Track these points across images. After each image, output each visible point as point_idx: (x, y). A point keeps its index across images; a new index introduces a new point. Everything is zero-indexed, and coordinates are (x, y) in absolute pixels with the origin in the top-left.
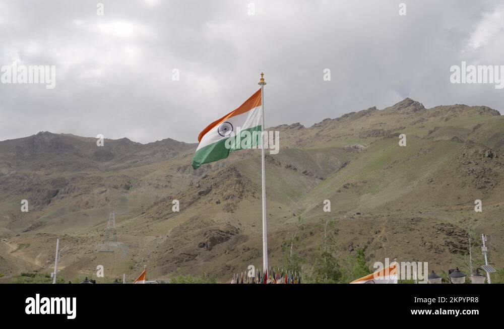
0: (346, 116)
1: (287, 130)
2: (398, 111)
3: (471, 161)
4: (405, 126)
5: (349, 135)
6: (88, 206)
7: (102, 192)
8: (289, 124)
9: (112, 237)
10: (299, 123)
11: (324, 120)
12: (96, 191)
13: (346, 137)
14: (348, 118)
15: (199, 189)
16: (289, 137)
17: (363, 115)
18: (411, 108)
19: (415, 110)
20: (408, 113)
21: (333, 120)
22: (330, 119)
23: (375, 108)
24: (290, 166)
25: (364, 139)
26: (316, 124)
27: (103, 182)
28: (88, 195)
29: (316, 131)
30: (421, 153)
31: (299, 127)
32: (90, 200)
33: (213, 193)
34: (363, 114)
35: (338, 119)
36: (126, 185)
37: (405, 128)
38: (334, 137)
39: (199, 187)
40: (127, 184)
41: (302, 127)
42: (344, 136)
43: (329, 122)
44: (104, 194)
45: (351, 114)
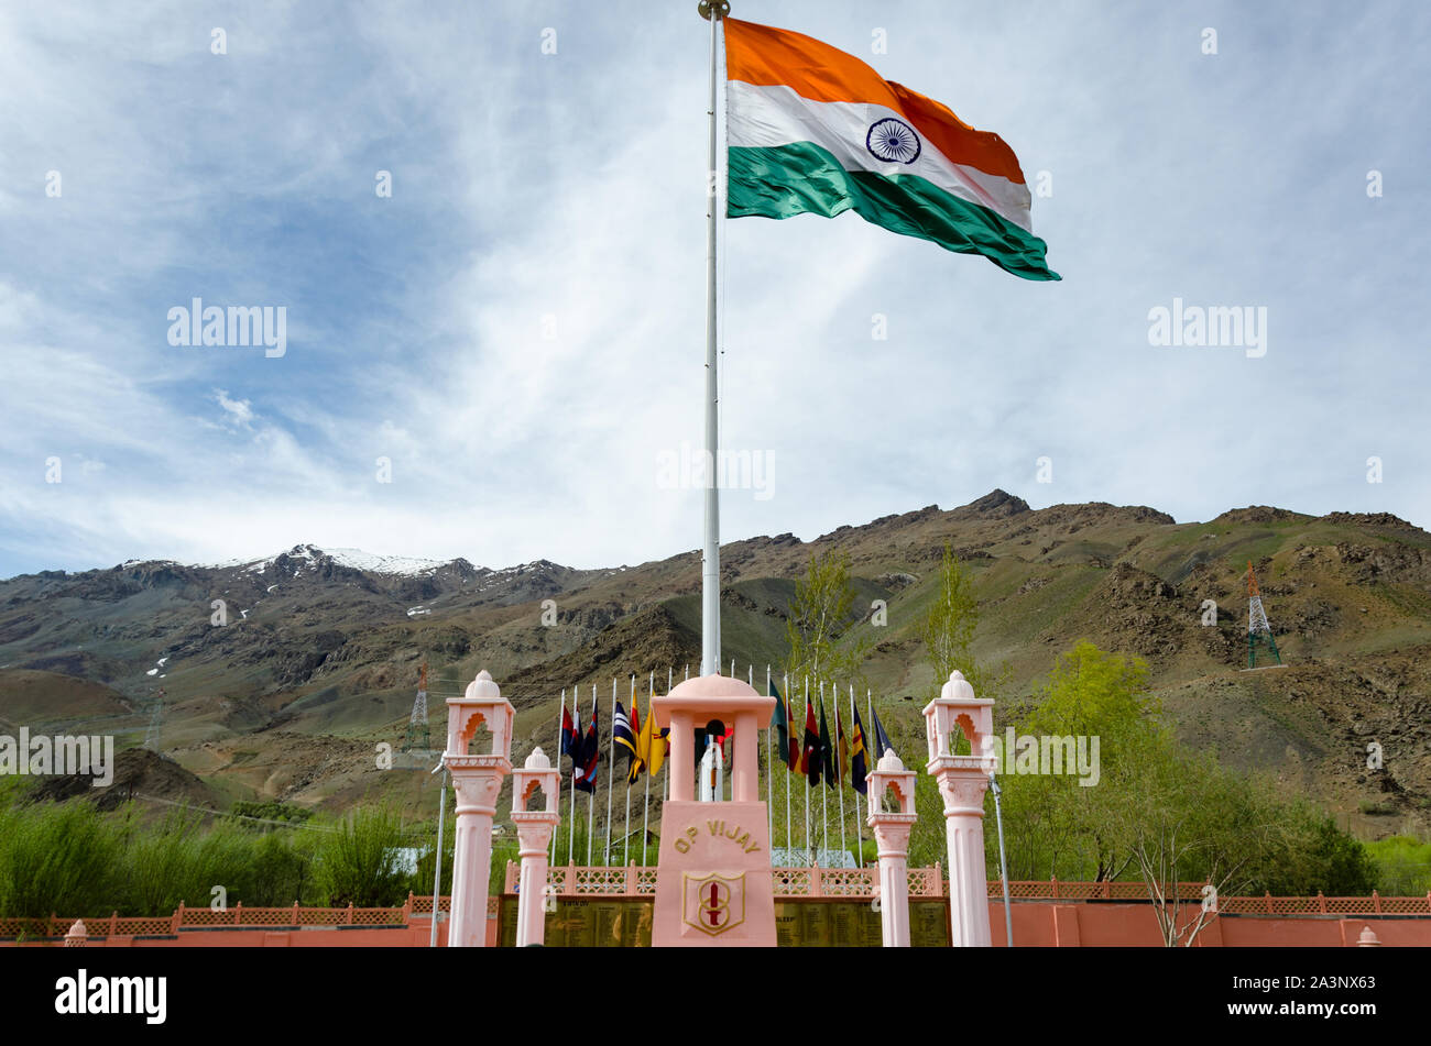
0: (881, 521)
1: (768, 547)
2: (981, 514)
3: (1130, 602)
4: (993, 540)
5: (886, 556)
6: (383, 685)
7: (412, 659)
8: (772, 536)
9: (420, 740)
10: (791, 534)
11: (839, 529)
12: (399, 655)
13: (879, 560)
14: (884, 526)
15: (595, 650)
16: (772, 560)
17: (913, 520)
18: (1004, 508)
19: (1012, 513)
20: (998, 518)
21: (856, 528)
22: (849, 527)
23: (935, 507)
24: (774, 611)
25: (915, 564)
26: (822, 536)
27: (412, 640)
28: (384, 663)
29: (824, 548)
30: (1028, 587)
31: (789, 541)
32: (386, 672)
33: (623, 658)
34: (914, 518)
35: (865, 527)
36: (457, 645)
37: (993, 544)
38: (858, 560)
39: (596, 646)
40: (460, 643)
41: (797, 541)
42: (878, 557)
43: (849, 531)
44: (415, 661)
45: (890, 517)
